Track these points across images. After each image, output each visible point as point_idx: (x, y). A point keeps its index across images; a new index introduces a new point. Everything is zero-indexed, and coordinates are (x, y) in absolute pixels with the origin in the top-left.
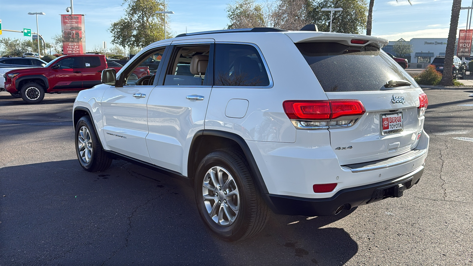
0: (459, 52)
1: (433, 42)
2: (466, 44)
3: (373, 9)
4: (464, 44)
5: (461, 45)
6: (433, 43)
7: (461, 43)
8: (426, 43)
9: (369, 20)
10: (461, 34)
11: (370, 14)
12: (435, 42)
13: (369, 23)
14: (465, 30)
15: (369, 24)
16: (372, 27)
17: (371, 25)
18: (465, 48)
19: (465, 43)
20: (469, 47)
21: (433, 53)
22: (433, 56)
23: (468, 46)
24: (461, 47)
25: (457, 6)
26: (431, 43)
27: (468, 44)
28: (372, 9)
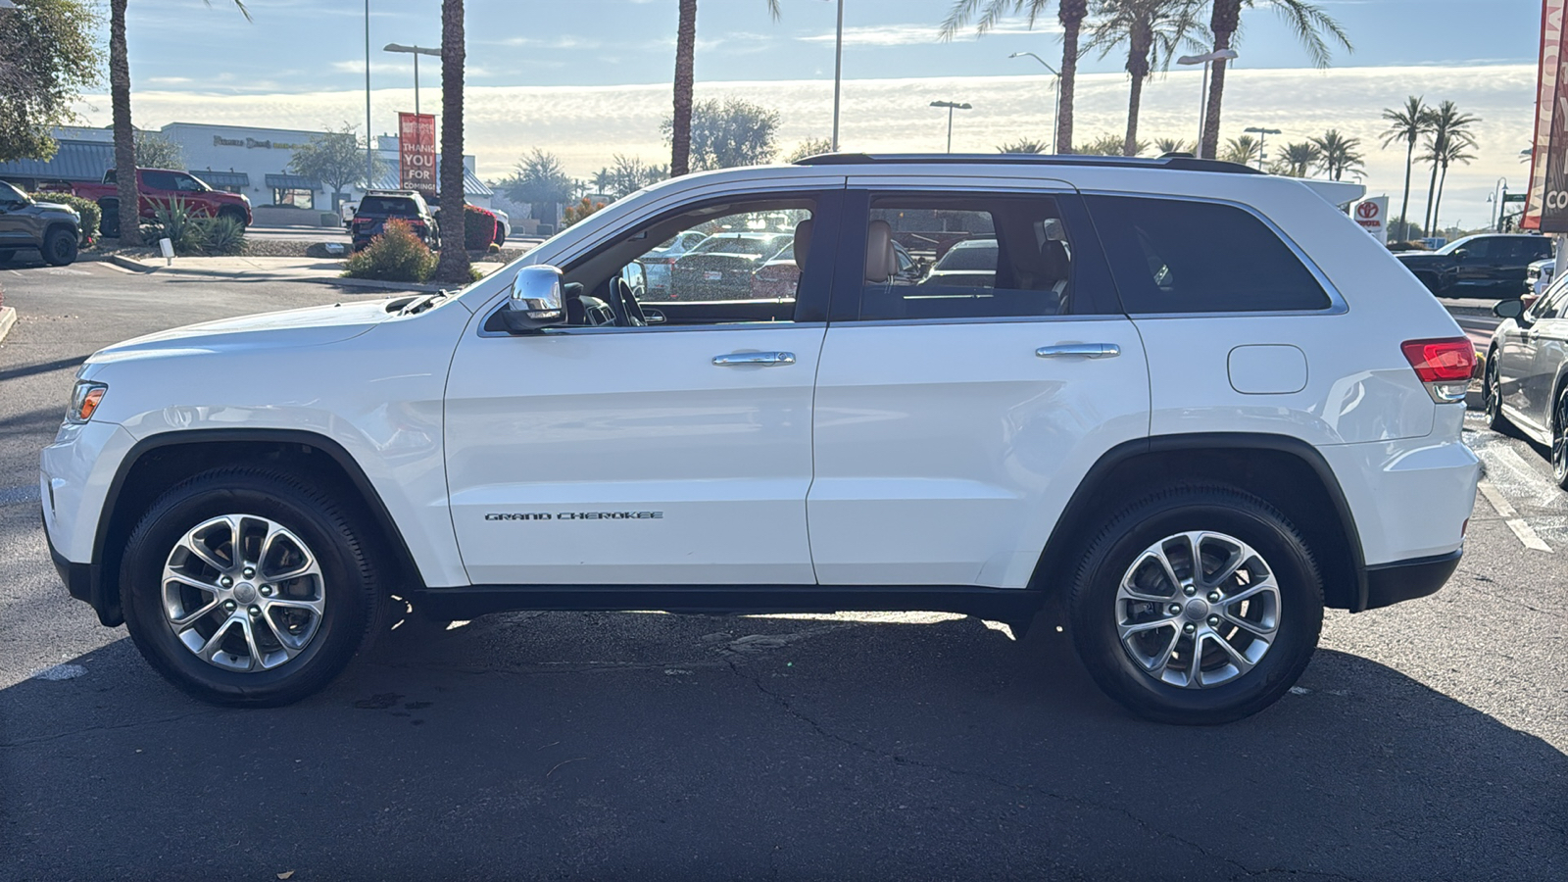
0: (407, 181)
1: (240, 139)
2: (421, 157)
3: (126, 19)
4: (415, 158)
5: (409, 159)
6: (242, 143)
7: (406, 153)
8: (219, 141)
9: (118, 55)
10: (404, 124)
11: (118, 33)
12: (247, 139)
13: (119, 67)
14: (412, 115)
15: (120, 71)
16: (131, 81)
17: (127, 73)
18: (419, 168)
19: (418, 153)
20: (430, 165)
21: (245, 175)
22: (248, 185)
23: (428, 162)
24: (409, 163)
25: (457, 46)
26: (234, 143)
27: (426, 157)
28: (123, 17)
